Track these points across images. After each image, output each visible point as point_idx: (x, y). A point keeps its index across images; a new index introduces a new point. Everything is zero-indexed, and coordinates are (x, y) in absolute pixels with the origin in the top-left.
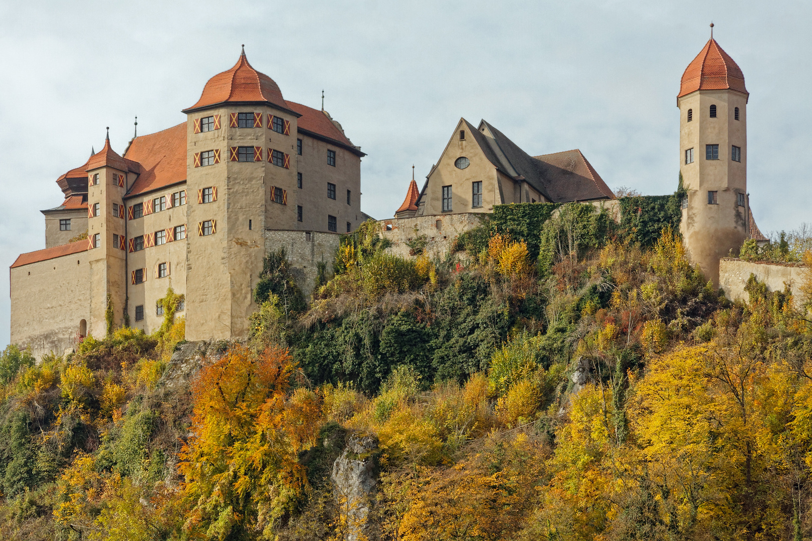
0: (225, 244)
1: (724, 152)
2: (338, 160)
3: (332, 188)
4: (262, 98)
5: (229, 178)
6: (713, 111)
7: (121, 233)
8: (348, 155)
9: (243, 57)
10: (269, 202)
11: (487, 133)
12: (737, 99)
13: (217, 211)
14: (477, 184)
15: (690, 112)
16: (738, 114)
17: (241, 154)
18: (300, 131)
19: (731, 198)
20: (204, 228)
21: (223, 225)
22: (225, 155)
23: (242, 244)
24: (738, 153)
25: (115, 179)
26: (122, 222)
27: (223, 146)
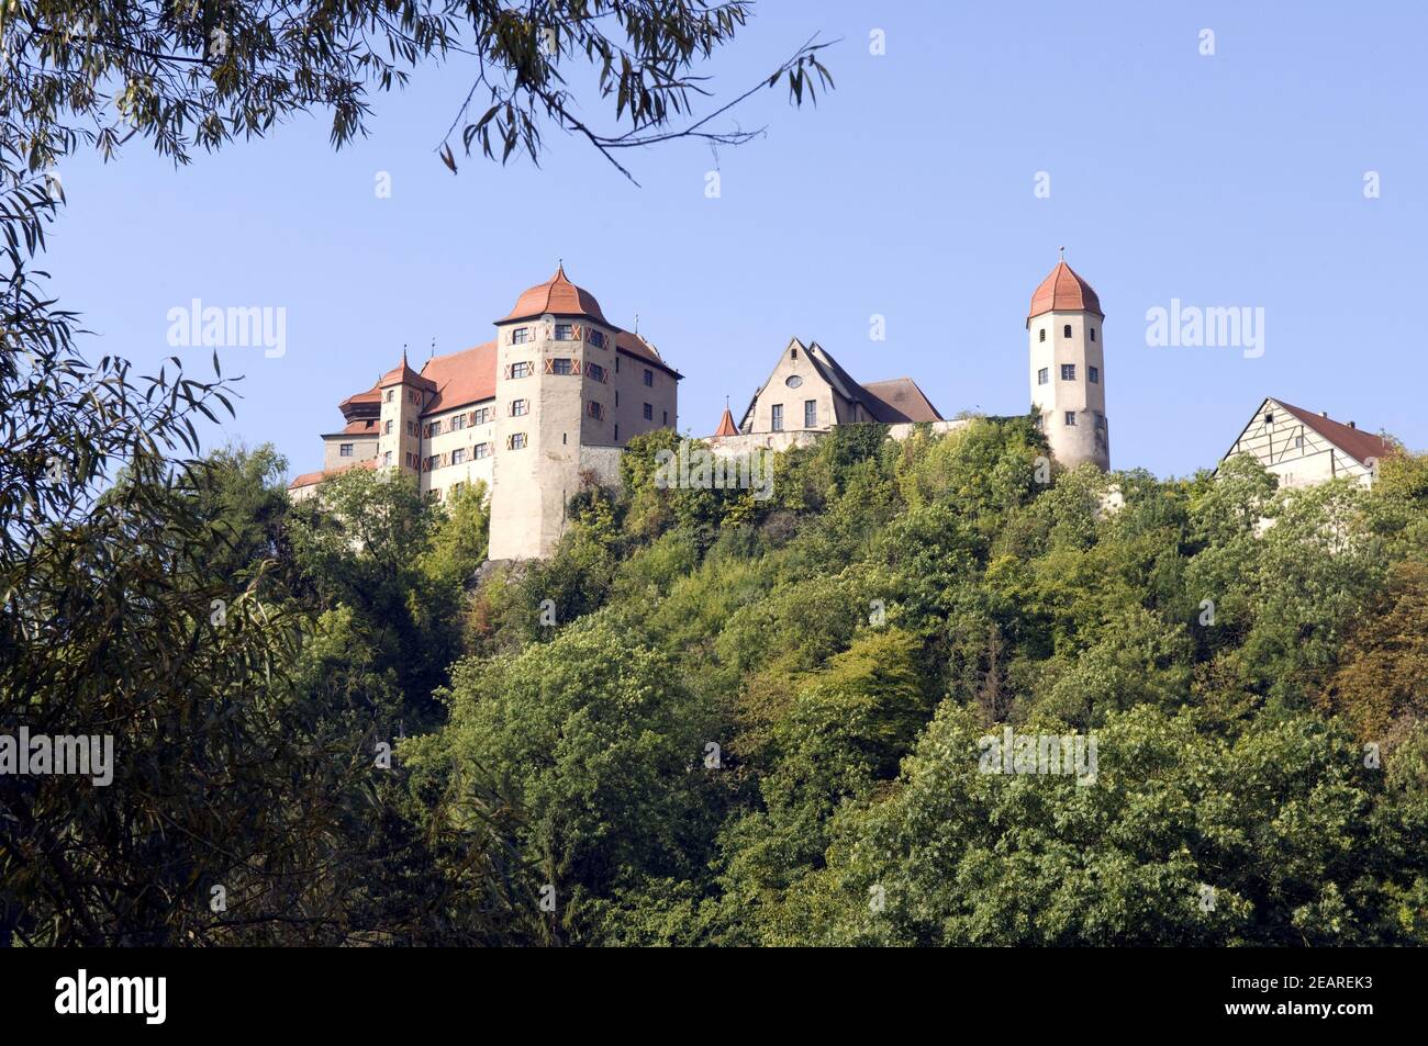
0: (537, 457)
1: (1081, 372)
2: (655, 381)
3: (648, 408)
4: (581, 312)
5: (542, 390)
6: (1068, 331)
7: (414, 452)
8: (665, 377)
9: (561, 272)
10: (586, 417)
11: (817, 354)
12: (1094, 320)
13: (528, 424)
14: (810, 404)
15: (1043, 332)
16: (1093, 335)
17: (559, 366)
18: (619, 350)
19: (1089, 419)
20: (515, 441)
21: (534, 439)
22: (539, 366)
23: (555, 458)
24: (1094, 374)
25: (411, 397)
26: (416, 440)
27: (537, 359)
